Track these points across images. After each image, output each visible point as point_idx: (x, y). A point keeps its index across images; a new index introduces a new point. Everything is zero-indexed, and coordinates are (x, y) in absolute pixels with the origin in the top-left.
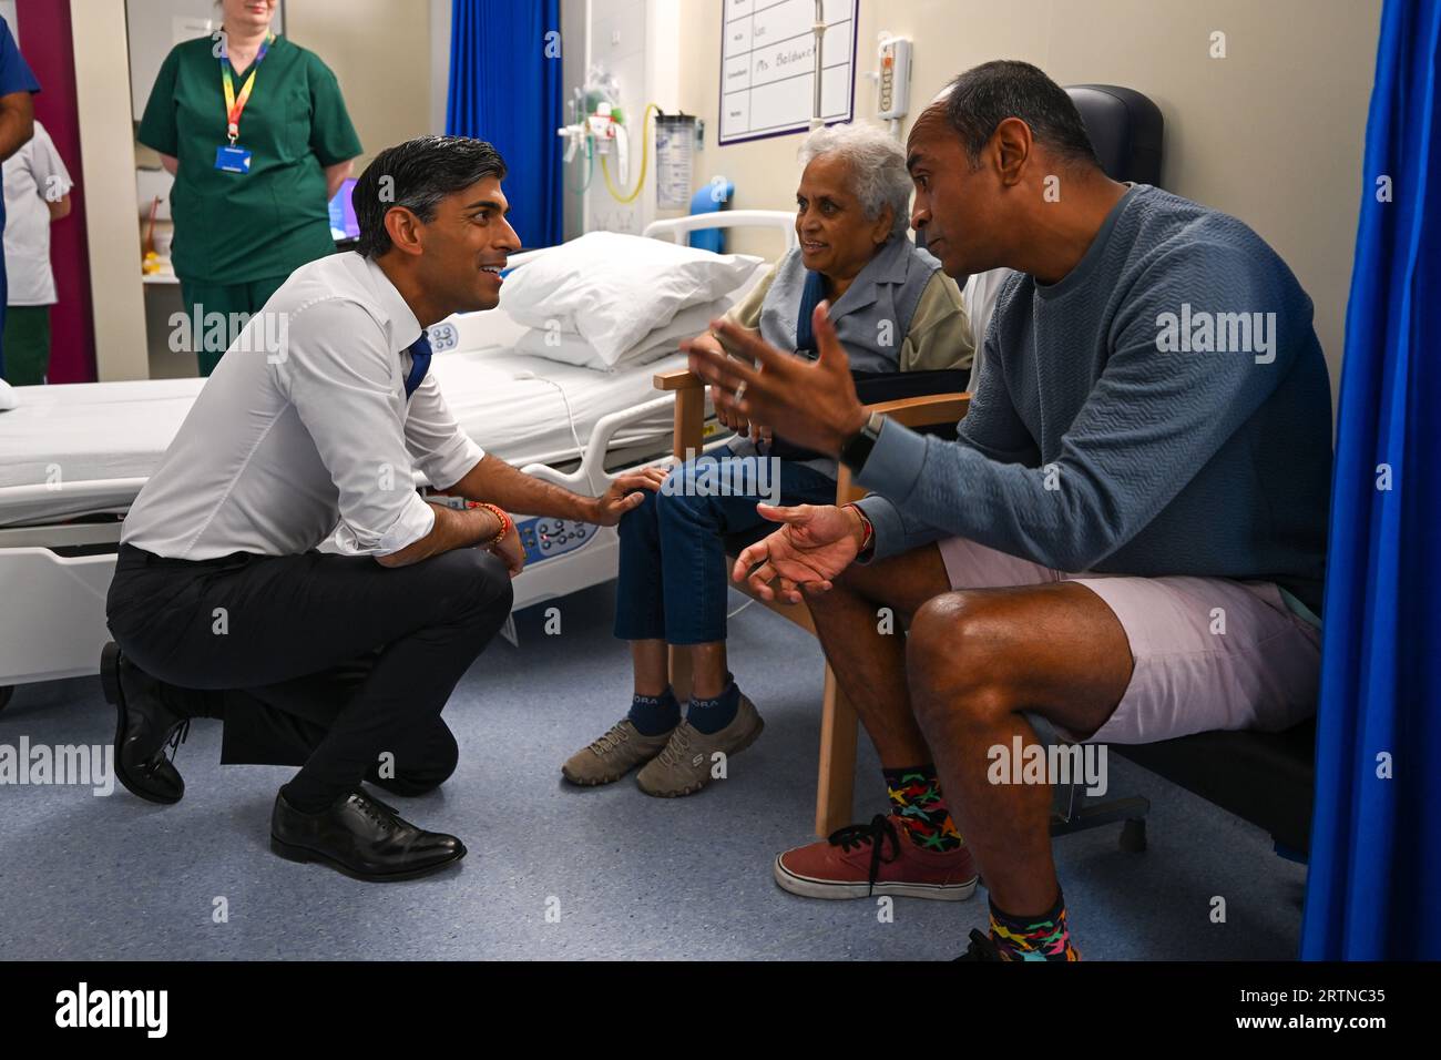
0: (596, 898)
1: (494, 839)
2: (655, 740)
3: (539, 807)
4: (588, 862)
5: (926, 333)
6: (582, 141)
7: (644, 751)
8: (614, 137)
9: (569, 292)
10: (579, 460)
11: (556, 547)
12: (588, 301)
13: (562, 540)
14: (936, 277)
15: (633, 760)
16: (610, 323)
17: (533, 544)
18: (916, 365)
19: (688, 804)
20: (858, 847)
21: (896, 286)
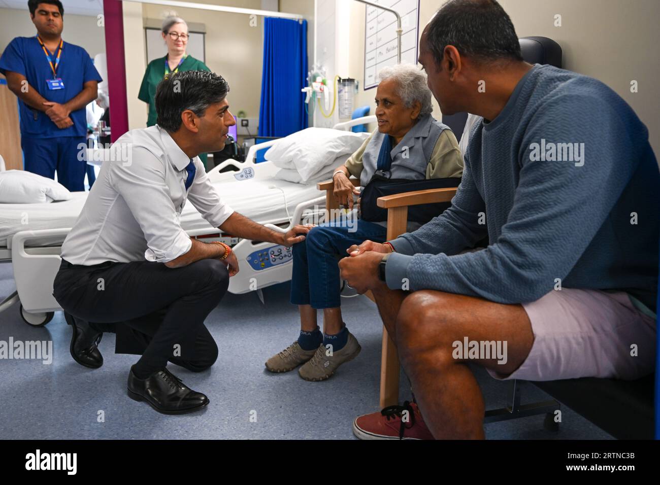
0: (264, 432)
1: (226, 396)
2: (309, 353)
3: (251, 381)
4: (266, 411)
5: (438, 160)
6: (311, 94)
7: (304, 358)
8: (323, 91)
9: (291, 151)
10: (288, 223)
11: (278, 261)
12: (297, 154)
13: (281, 258)
14: (444, 134)
15: (299, 361)
16: (306, 163)
17: (268, 259)
18: (433, 176)
19: (321, 385)
20: (394, 418)
21: (424, 138)
